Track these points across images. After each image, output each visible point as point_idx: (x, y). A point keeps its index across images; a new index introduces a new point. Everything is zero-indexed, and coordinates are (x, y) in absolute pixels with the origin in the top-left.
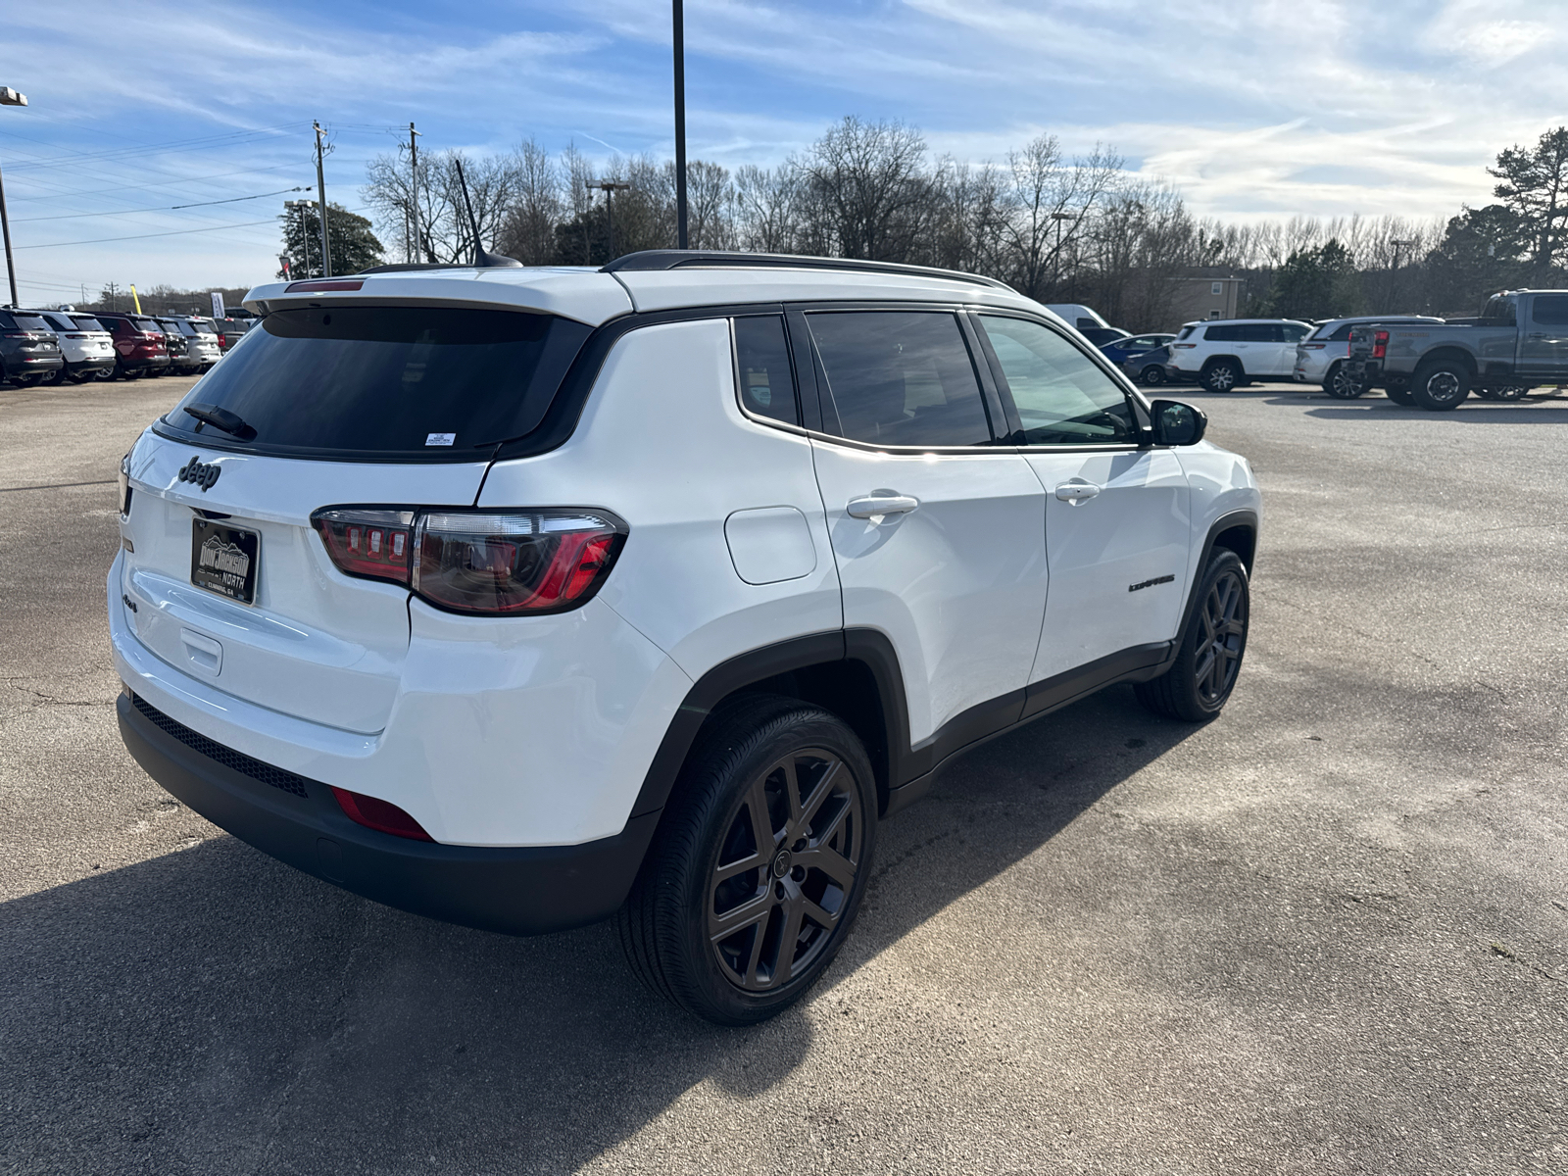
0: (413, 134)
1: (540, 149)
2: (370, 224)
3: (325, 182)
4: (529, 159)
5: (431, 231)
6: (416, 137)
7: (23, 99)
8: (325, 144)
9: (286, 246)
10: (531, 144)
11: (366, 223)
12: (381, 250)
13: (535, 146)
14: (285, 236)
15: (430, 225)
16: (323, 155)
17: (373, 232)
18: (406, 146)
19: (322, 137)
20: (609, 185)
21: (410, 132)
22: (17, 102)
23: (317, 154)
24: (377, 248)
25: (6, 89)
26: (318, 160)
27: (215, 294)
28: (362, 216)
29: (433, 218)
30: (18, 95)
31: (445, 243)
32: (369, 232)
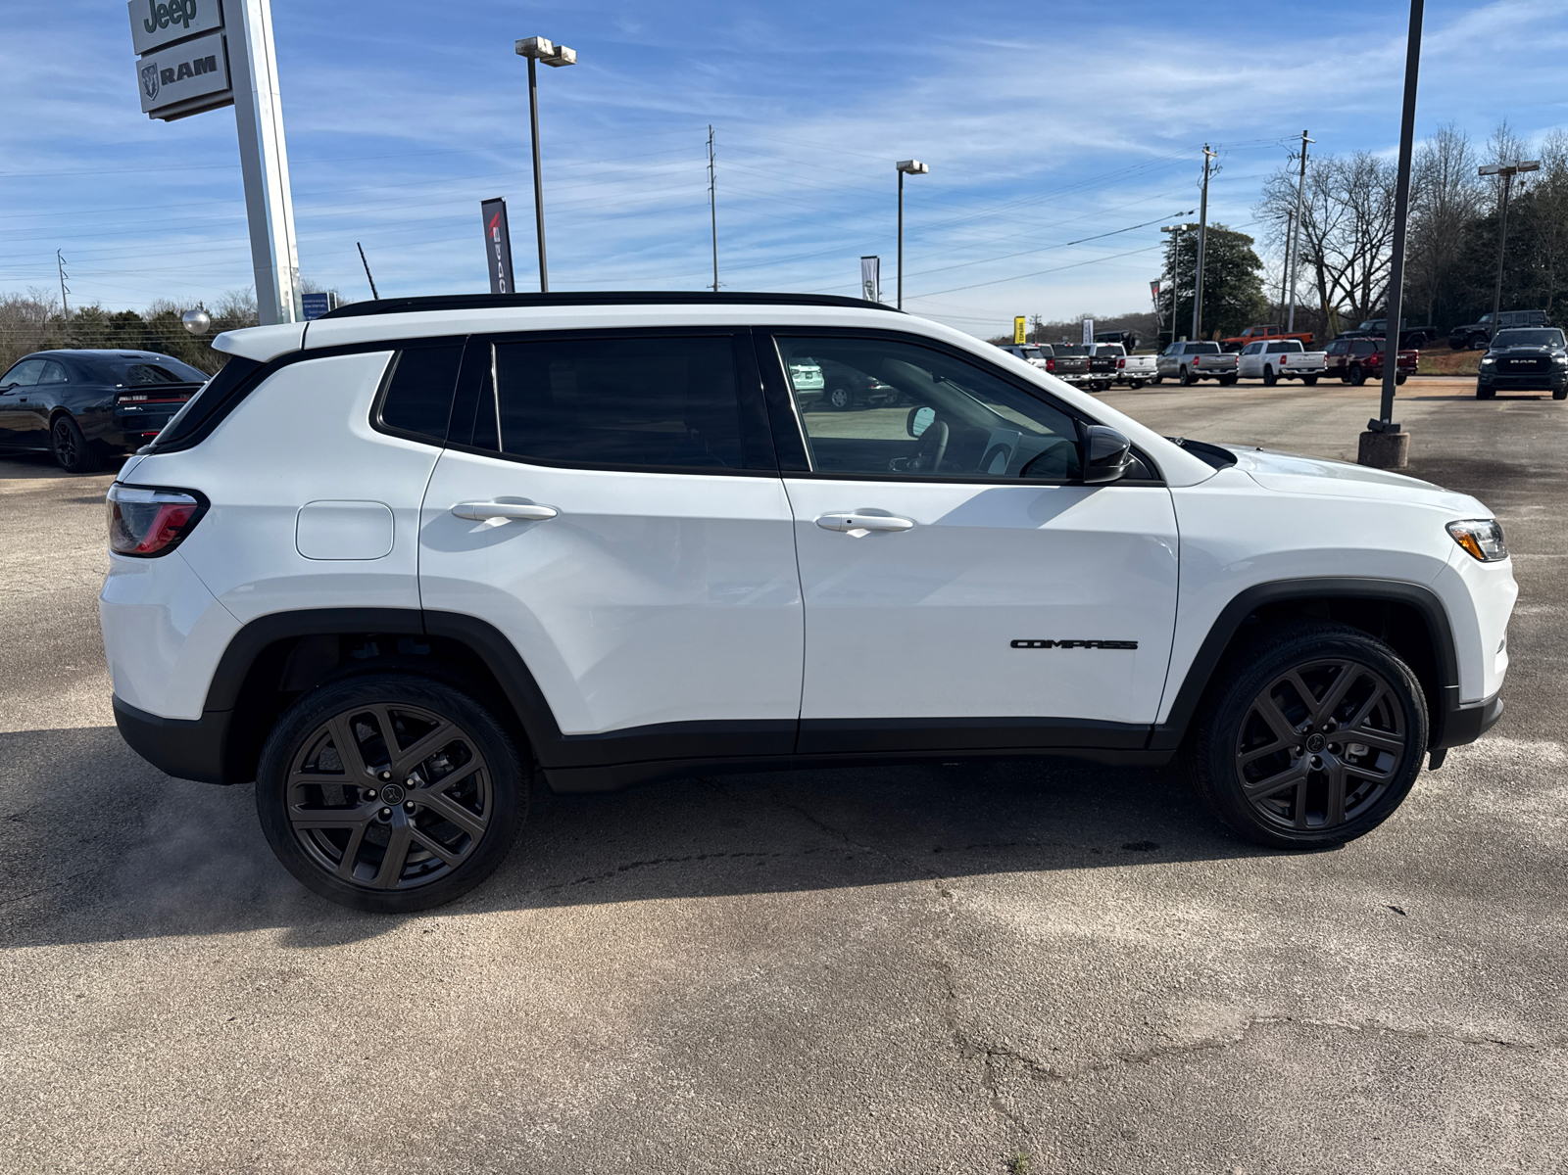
0: (1305, 142)
1: (1460, 136)
2: (1252, 241)
3: (1208, 204)
4: (1446, 148)
5: (1324, 243)
6: (1307, 144)
7: (925, 168)
8: (1212, 167)
9: (1165, 269)
10: (1448, 132)
11: (1249, 241)
12: (1259, 266)
13: (1454, 133)
14: (1165, 261)
15: (1325, 234)
16: (1209, 177)
17: (1254, 248)
18: (1296, 156)
19: (1211, 158)
20: (1508, 168)
21: (1302, 141)
22: (920, 171)
23: (1203, 177)
24: (1256, 265)
25: (912, 162)
26: (1204, 183)
27: (1086, 321)
28: (1244, 233)
29: (1328, 229)
30: (921, 165)
31: (1340, 253)
32: (1249, 249)
